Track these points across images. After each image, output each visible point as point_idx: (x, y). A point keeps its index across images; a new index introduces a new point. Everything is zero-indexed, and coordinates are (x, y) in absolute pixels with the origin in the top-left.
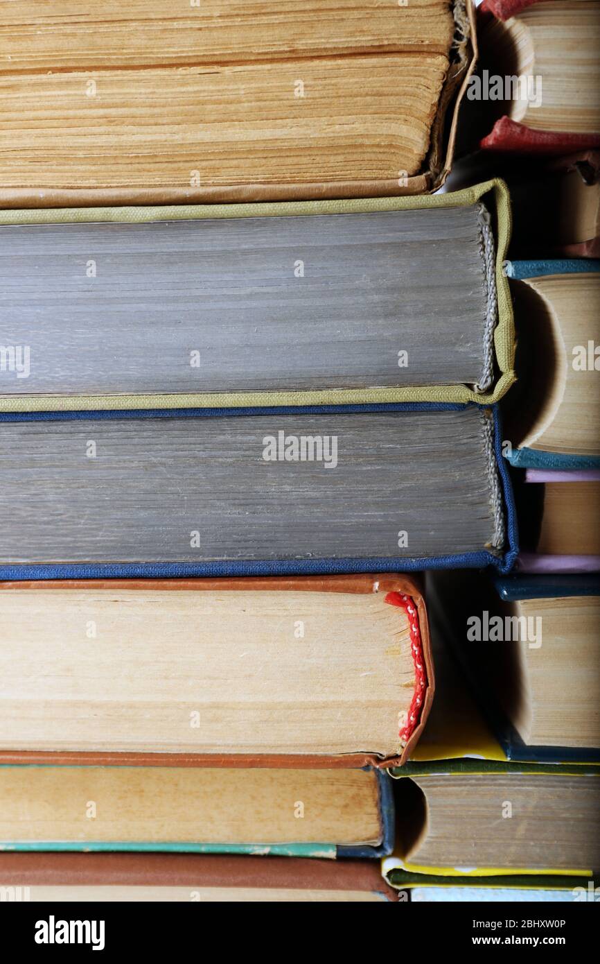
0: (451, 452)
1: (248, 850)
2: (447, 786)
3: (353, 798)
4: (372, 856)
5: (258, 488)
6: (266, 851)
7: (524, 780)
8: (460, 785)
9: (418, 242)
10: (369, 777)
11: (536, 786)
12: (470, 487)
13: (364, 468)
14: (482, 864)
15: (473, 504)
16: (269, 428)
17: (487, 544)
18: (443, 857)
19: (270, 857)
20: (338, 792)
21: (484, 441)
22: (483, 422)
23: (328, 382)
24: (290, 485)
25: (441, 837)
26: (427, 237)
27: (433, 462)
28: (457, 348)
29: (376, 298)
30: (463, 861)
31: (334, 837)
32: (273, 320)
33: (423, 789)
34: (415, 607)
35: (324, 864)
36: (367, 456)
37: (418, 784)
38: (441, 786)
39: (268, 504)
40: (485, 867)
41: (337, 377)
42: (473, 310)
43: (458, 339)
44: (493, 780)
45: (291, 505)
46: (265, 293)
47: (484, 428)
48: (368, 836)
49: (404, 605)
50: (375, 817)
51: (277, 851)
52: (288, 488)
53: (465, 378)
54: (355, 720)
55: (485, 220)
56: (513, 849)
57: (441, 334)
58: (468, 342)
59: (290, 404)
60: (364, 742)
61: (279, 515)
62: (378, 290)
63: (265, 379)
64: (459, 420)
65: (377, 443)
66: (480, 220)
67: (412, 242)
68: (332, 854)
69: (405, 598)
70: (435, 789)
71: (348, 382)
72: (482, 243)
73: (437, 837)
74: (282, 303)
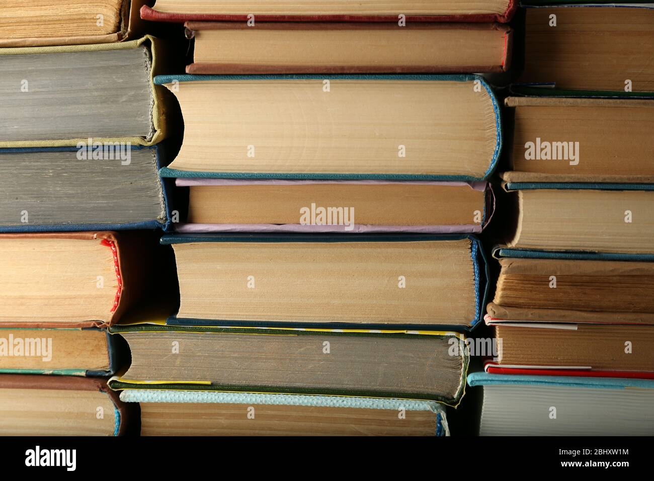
0: (138, 170)
1: (41, 372)
2: (138, 339)
3: (96, 346)
4: (104, 375)
5: (44, 189)
6: (51, 372)
7: (177, 336)
8: (145, 338)
9: (116, 66)
10: (103, 335)
11: (183, 339)
12: (149, 188)
13: (96, 179)
14: (159, 379)
15: (151, 197)
16: (47, 159)
17: (158, 217)
18: (139, 376)
19: (53, 375)
20: (89, 343)
21: (154, 165)
22: (153, 156)
23: (73, 136)
24: (59, 187)
25: (138, 366)
26: (120, 64)
27: (129, 176)
28: (137, 118)
29: (96, 94)
30: (149, 378)
31: (87, 366)
32: (46, 105)
33: (127, 340)
34: (115, 247)
35: (79, 379)
36: (97, 173)
37: (124, 338)
38: (136, 338)
39: (49, 197)
40: (160, 380)
41: (78, 133)
42: (144, 100)
43: (137, 114)
44: (161, 336)
45: (60, 197)
46: (41, 92)
47: (153, 159)
48: (104, 365)
49: (110, 245)
50: (107, 356)
51: (56, 372)
52: (58, 189)
53: (142, 134)
54: (90, 304)
55: (146, 55)
56: (174, 372)
57: (129, 112)
58: (142, 116)
59: (51, 146)
60: (95, 316)
61: (55, 203)
62: (97, 90)
63: (42, 134)
64: (141, 155)
65: (101, 166)
66: (144, 55)
67: (112, 66)
68: (83, 374)
69: (110, 242)
70: (133, 340)
71: (83, 135)
72: (146, 66)
73: (136, 365)
74: (50, 96)
